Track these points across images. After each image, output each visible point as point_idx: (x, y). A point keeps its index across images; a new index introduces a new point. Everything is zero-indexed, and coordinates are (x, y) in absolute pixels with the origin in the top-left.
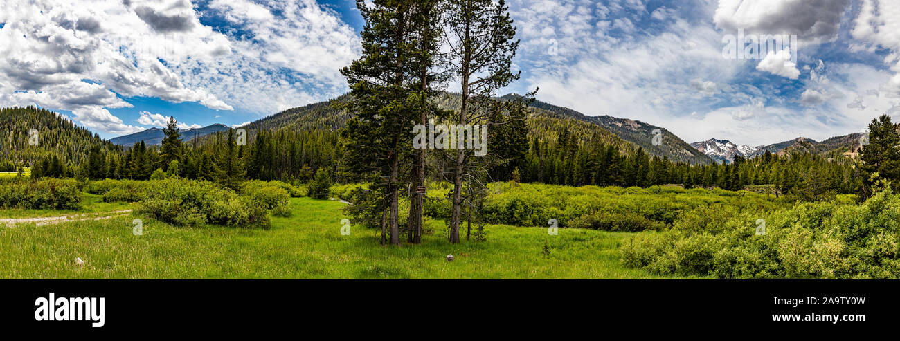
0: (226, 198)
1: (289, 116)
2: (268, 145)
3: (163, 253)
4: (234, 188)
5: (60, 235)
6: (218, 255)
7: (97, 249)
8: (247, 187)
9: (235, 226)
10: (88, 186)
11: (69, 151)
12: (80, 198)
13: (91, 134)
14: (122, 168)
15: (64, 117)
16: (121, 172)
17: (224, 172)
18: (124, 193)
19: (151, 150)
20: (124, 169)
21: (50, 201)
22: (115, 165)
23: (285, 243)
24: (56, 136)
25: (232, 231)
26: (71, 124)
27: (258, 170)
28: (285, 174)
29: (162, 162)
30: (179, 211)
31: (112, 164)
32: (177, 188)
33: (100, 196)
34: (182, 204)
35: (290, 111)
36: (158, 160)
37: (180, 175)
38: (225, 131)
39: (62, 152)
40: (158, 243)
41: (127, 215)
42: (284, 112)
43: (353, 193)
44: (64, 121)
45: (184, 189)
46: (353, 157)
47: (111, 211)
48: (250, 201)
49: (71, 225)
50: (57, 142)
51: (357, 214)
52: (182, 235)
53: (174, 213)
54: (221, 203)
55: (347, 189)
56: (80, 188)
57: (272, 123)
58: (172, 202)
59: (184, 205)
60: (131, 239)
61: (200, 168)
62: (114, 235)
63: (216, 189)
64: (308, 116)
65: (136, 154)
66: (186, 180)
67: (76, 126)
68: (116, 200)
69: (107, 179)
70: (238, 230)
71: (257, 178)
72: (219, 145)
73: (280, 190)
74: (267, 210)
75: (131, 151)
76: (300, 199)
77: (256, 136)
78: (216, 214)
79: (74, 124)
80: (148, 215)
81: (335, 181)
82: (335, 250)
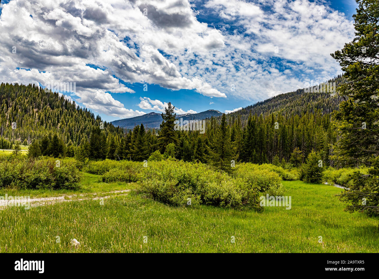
0: (219, 180)
1: (279, 101)
2: (259, 129)
3: (159, 232)
4: (226, 171)
5: (57, 216)
6: (211, 235)
7: (94, 229)
8: (240, 169)
9: (228, 207)
10: (88, 166)
11: (70, 131)
12: (79, 178)
13: (93, 116)
14: (122, 149)
15: (66, 98)
16: (121, 153)
17: (217, 155)
18: (123, 173)
19: (149, 133)
20: (123, 150)
21: (47, 181)
22: (115, 147)
23: (278, 227)
24: (58, 116)
25: (225, 212)
26: (74, 105)
27: (250, 154)
28: (276, 158)
29: (159, 145)
30: (174, 192)
31: (113, 145)
32: (173, 170)
33: (100, 176)
34: (177, 185)
35: (280, 96)
36: (156, 142)
37: (176, 158)
38: (218, 117)
39: (63, 132)
40: (155, 223)
41: (125, 195)
42: (274, 98)
43: (350, 177)
44: (67, 102)
45: (180, 171)
46: (349, 140)
47: (110, 191)
48: (243, 184)
49: (68, 206)
50: (58, 122)
51: (355, 200)
52: (177, 215)
53: (170, 193)
54: (214, 185)
55: (342, 174)
56: (80, 168)
57: (262, 109)
58: (168, 183)
59: (180, 186)
60: (128, 218)
61: (195, 151)
62: (112, 214)
63: (209, 171)
64: (298, 101)
65: (136, 136)
66: (181, 162)
67: (78, 107)
68: (115, 180)
69: (107, 159)
70: (231, 211)
71: (248, 161)
72: (213, 130)
73: (272, 173)
74: (260, 193)
75: (131, 134)
76: (292, 182)
77: (247, 121)
78: (210, 195)
79: (77, 105)
80: (145, 195)
81: (328, 165)
82: (333, 238)
